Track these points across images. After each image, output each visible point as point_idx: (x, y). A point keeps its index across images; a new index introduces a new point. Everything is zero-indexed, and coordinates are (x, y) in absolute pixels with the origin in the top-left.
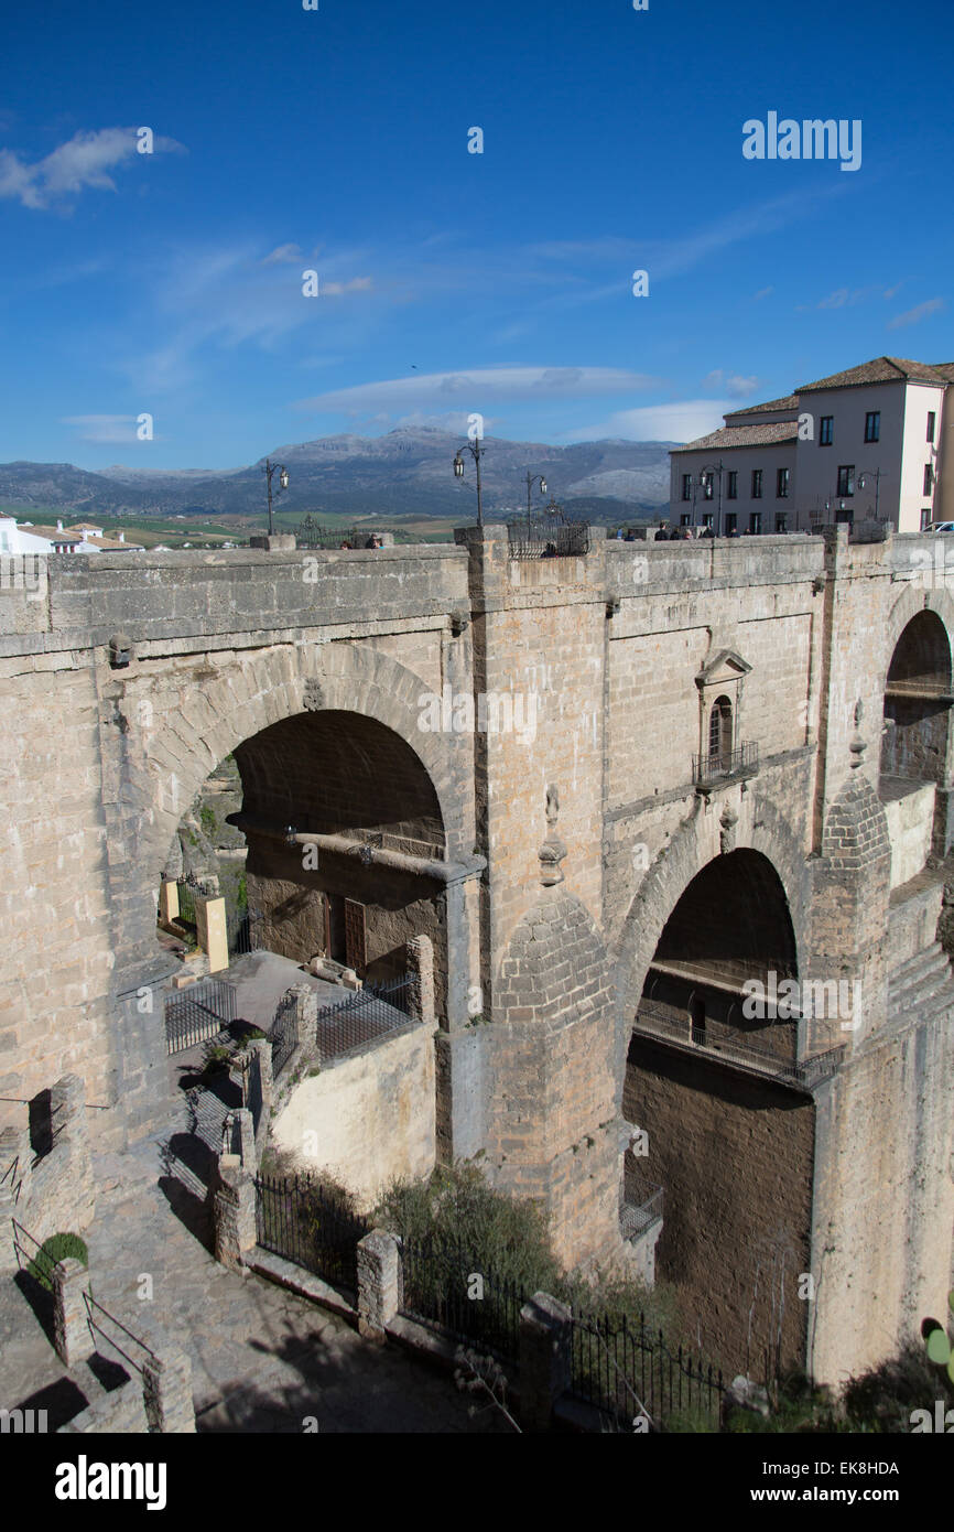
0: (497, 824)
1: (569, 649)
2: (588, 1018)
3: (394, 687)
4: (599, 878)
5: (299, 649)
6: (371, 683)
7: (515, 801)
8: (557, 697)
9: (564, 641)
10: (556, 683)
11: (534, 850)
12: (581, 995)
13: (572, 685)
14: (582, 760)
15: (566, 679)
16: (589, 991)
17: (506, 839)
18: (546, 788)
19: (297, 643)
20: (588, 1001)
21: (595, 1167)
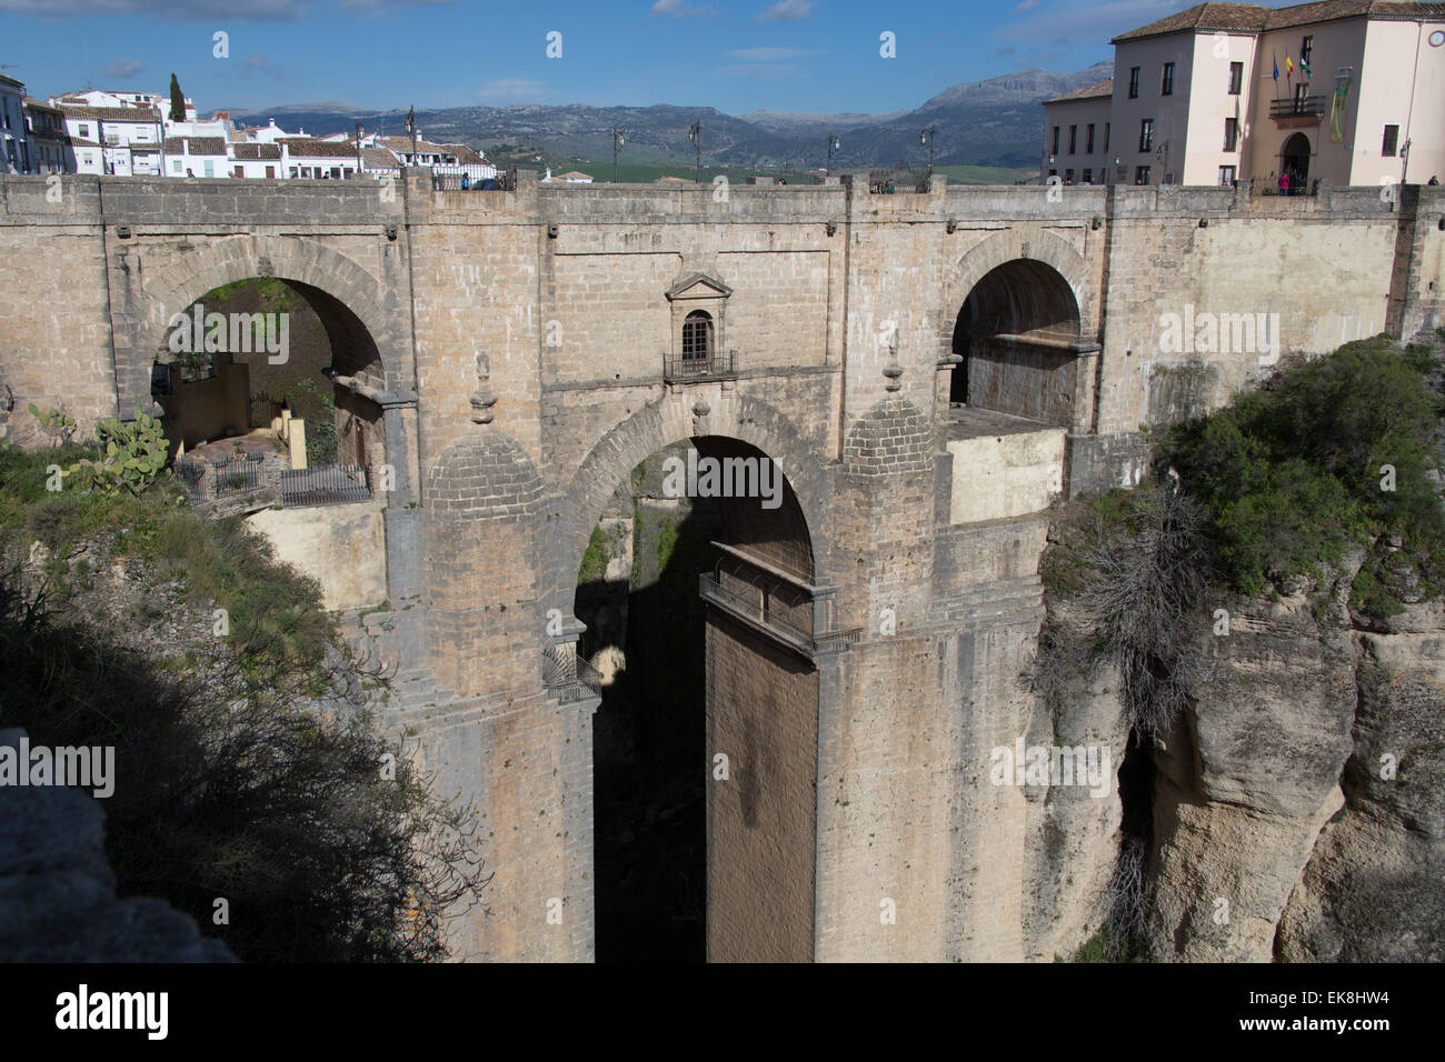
0: (426, 372)
1: (499, 257)
2: (501, 519)
3: (335, 269)
4: (538, 428)
5: (254, 238)
6: (315, 264)
7: (444, 359)
8: (486, 291)
9: (494, 250)
10: (486, 279)
11: (464, 396)
12: (497, 502)
13: (502, 283)
14: (516, 339)
15: (496, 278)
16: (505, 501)
17: (435, 383)
18: (477, 353)
19: (253, 234)
20: (504, 507)
21: (510, 628)
